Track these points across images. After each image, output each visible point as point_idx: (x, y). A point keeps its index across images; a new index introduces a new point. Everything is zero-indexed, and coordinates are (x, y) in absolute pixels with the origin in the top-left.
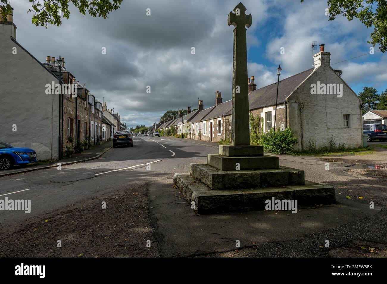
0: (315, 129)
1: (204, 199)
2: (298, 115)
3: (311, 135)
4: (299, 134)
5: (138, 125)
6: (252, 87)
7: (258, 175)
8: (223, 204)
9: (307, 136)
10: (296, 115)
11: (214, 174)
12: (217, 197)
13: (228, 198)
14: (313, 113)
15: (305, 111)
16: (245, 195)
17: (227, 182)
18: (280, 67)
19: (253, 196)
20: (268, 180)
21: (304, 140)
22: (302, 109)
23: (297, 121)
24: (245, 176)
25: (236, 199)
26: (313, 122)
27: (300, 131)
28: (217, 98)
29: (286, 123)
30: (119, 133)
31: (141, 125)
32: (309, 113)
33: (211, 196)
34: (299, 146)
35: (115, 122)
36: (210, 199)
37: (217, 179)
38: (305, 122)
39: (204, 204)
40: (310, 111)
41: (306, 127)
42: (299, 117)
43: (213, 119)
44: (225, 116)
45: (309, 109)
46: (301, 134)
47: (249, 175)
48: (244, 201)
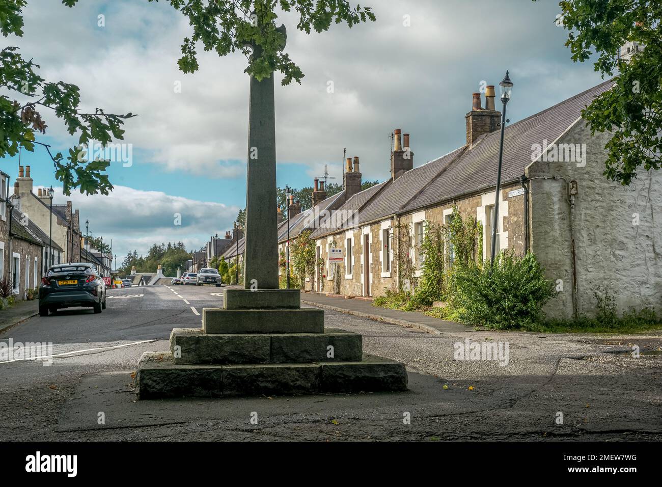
0: (614, 255)
1: (151, 374)
2: (560, 216)
3: (602, 275)
4: (566, 271)
5: (158, 245)
6: (488, 121)
7: (265, 340)
8: (184, 384)
9: (590, 276)
10: (557, 217)
11: (180, 337)
12: (173, 371)
13: (194, 374)
14: (610, 209)
15: (583, 205)
16: (225, 370)
17: (204, 352)
18: (507, 78)
19: (239, 373)
20: (286, 350)
21: (581, 289)
22: (573, 198)
23: (558, 232)
24: (238, 340)
25: (207, 377)
26: (609, 237)
27: (568, 261)
28: (395, 152)
29: (527, 238)
30: (59, 270)
31: (169, 245)
32: (596, 209)
33: (162, 370)
34: (564, 305)
35: (59, 235)
36: (161, 374)
37: (186, 345)
38: (585, 235)
39: (150, 382)
40: (599, 204)
41: (585, 249)
42: (565, 222)
43: (371, 224)
44: (400, 215)
45: (598, 197)
46: (570, 271)
47: (246, 340)
48: (224, 380)
